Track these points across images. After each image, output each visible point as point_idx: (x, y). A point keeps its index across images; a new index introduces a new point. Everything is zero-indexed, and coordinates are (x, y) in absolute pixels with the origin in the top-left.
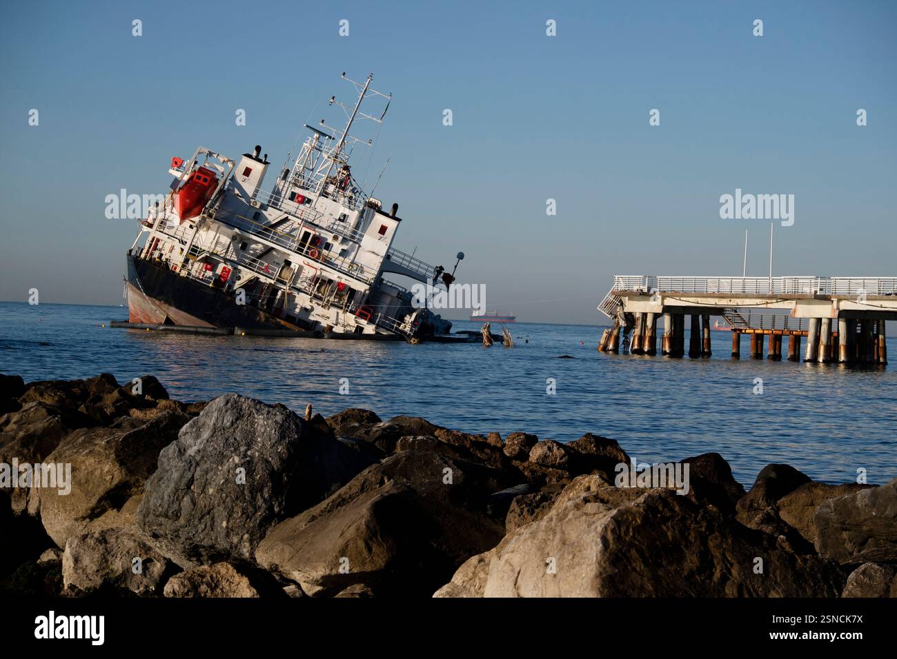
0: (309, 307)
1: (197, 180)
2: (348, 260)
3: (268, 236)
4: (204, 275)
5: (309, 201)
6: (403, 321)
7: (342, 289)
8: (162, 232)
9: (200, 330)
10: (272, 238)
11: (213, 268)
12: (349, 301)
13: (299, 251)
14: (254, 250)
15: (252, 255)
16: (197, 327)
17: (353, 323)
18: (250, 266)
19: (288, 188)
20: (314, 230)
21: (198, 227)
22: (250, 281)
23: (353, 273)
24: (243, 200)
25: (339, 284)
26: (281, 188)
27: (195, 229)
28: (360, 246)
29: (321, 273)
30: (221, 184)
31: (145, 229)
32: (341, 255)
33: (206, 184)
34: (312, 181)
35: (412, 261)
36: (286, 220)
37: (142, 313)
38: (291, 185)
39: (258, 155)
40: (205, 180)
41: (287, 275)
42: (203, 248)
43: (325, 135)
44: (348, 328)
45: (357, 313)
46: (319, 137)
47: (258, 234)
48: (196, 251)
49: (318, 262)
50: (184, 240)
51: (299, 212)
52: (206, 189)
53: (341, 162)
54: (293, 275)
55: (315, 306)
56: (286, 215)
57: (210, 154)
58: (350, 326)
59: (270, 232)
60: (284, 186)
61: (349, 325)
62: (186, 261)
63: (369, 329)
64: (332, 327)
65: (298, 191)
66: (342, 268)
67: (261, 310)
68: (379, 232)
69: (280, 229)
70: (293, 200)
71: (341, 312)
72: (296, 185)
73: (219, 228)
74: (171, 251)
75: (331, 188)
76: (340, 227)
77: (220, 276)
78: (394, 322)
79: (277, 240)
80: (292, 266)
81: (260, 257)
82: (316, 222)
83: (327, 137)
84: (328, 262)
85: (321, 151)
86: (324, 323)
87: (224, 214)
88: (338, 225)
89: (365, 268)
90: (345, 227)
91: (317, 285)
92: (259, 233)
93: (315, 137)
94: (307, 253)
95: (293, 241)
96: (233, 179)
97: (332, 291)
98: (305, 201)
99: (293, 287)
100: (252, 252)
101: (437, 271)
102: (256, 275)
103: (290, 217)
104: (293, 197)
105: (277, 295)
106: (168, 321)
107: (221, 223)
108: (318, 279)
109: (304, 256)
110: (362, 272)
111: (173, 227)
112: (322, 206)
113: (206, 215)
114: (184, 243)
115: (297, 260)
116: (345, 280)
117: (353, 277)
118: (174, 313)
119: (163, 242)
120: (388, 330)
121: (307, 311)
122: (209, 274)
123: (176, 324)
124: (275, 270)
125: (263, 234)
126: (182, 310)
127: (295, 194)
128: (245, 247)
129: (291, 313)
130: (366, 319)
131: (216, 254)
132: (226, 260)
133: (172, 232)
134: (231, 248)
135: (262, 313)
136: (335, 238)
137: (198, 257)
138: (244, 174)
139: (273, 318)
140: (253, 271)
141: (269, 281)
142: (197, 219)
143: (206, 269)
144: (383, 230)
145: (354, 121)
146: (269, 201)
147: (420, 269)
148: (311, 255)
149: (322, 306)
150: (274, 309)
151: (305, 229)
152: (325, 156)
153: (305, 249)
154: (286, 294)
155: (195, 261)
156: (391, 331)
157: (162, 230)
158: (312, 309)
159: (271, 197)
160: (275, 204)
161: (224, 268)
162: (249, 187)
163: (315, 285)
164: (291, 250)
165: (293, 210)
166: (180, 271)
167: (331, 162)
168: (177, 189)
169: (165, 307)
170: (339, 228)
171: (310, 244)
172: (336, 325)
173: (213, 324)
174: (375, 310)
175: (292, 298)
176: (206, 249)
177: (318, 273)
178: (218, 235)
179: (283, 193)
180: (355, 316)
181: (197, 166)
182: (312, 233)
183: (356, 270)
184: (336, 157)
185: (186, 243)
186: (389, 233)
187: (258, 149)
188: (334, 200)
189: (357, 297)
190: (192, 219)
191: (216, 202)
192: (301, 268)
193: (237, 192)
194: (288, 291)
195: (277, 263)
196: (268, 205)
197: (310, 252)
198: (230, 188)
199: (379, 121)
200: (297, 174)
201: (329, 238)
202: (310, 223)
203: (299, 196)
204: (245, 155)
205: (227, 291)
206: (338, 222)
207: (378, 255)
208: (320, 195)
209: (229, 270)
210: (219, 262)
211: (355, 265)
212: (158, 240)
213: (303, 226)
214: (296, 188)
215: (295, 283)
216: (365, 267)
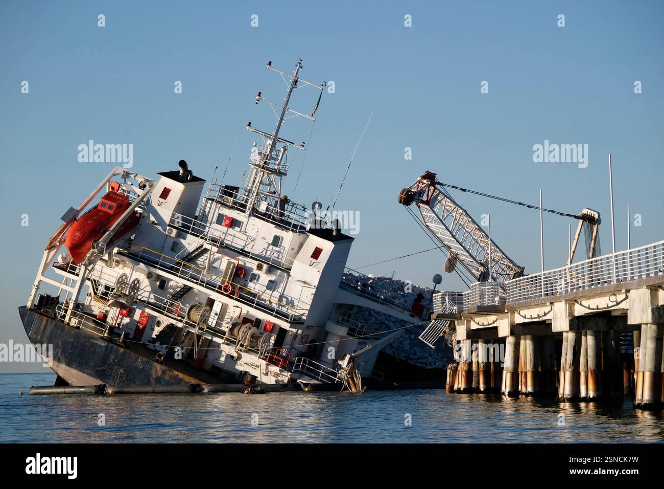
0: (235, 355)
1: (102, 209)
2: (277, 293)
4: (121, 322)
5: (239, 224)
7: (270, 330)
11: (130, 313)
14: (174, 288)
15: (171, 294)
19: (215, 210)
20: (238, 259)
22: (167, 326)
24: (159, 228)
25: (267, 324)
26: (207, 210)
28: (289, 276)
29: (248, 311)
32: (269, 287)
38: (219, 205)
48: (107, 294)
49: (232, 298)
60: (210, 208)
65: (226, 212)
68: (312, 257)
70: (220, 224)
72: (224, 205)
76: (272, 253)
77: (138, 322)
81: (181, 296)
82: (246, 249)
84: (244, 298)
88: (271, 251)
89: (296, 302)
96: (148, 203)
98: (233, 223)
100: (171, 291)
102: (172, 321)
104: (220, 219)
108: (244, 318)
112: (253, 229)
121: (233, 360)
122: (126, 320)
127: (223, 216)
128: (163, 285)
129: (216, 364)
136: (261, 266)
137: (109, 301)
138: (161, 197)
143: (123, 315)
144: (316, 253)
145: (283, 122)
158: (240, 357)
161: (143, 312)
172: (267, 375)
177: (244, 311)
179: (210, 216)
182: (236, 262)
186: (324, 256)
187: (182, 164)
188: (267, 221)
189: (288, 339)
193: (152, 218)
198: (145, 214)
201: (253, 267)
202: (238, 250)
203: (227, 218)
204: (162, 174)
206: (271, 247)
207: (310, 285)
208: (250, 215)
209: (148, 314)
211: (284, 299)
214: (224, 209)
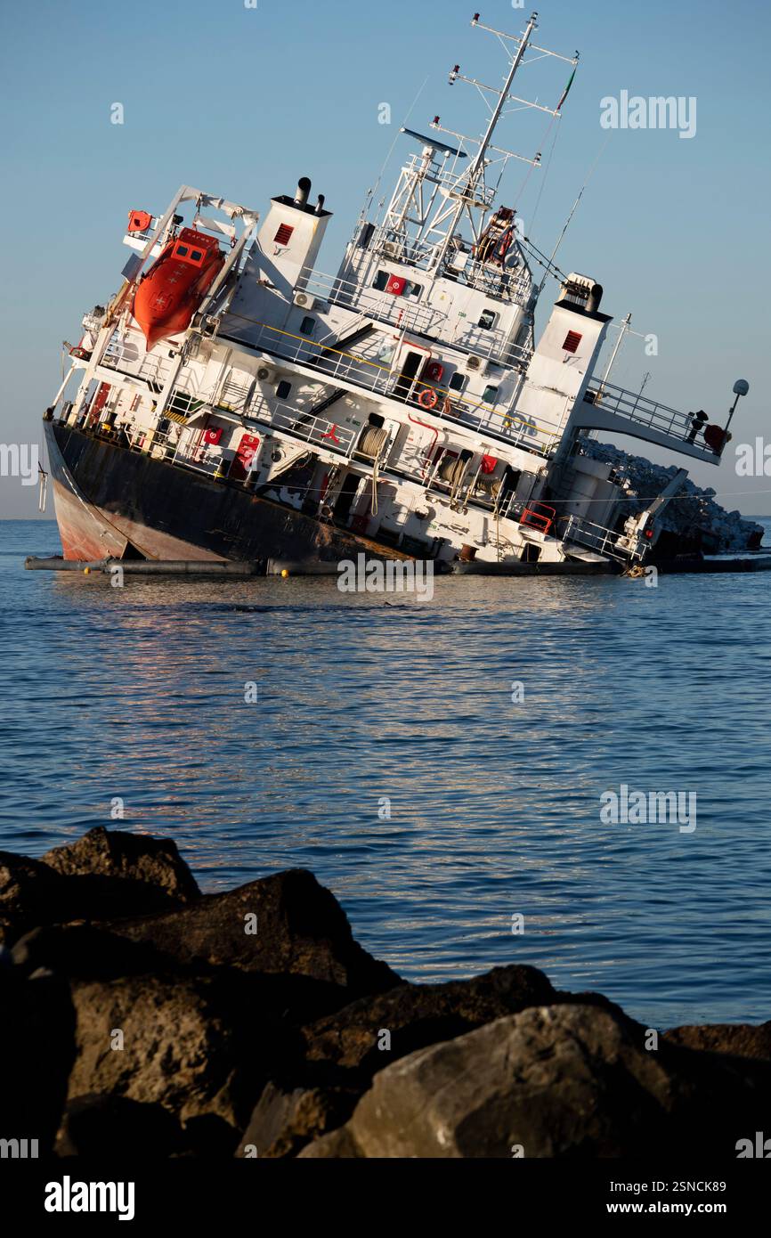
0: (425, 511)
1: (180, 257)
2: (502, 409)
3: (333, 367)
4: (204, 453)
5: (417, 290)
6: (620, 529)
7: (489, 468)
8: (113, 369)
9: (193, 567)
10: (341, 369)
11: (222, 439)
12: (506, 493)
13: (399, 394)
14: (306, 397)
15: (301, 407)
16: (187, 563)
17: (517, 539)
18: (296, 432)
19: (370, 264)
20: (428, 350)
21: (185, 355)
22: (299, 461)
23: (513, 434)
24: (278, 293)
25: (485, 459)
26: (355, 264)
27: (178, 358)
28: (525, 378)
29: (447, 438)
30: (229, 260)
31: (78, 363)
32: (487, 398)
33: (198, 264)
34: (421, 247)
35: (641, 403)
36: (368, 330)
37: (82, 538)
38: (377, 257)
39: (305, 198)
40: (196, 256)
41: (373, 444)
42: (199, 398)
43: (443, 147)
44: (508, 551)
45: (523, 519)
46: (434, 153)
47: (312, 363)
48: (184, 405)
49: (437, 415)
50: (159, 382)
51: (396, 313)
52: (198, 274)
53: (477, 204)
54: (386, 446)
55: (437, 507)
56: (368, 321)
57: (205, 200)
58: (512, 545)
59: (336, 357)
60: (361, 261)
61: (509, 544)
62: (164, 426)
63: (552, 552)
64: (475, 549)
65: (391, 268)
66: (490, 426)
67: (323, 520)
68: (564, 347)
69: (357, 350)
70: (382, 289)
71: (490, 516)
72: (387, 257)
73: (229, 354)
74: (135, 407)
75: (460, 260)
76: (482, 339)
77: (238, 454)
78: (604, 534)
79: (351, 373)
80: (386, 427)
81: (318, 410)
82: (431, 333)
83: (447, 153)
84: (460, 416)
85: (439, 182)
86: (458, 542)
87: (240, 324)
88: (479, 337)
89: (539, 424)
90: (494, 341)
91: (439, 463)
92: (314, 360)
93: (424, 153)
94: (415, 397)
95: (386, 375)
96: (255, 249)
97: (472, 475)
98: (403, 288)
99: (387, 470)
100: (300, 401)
101: (694, 422)
102: (311, 448)
103: (376, 325)
104: (381, 281)
105: (356, 488)
106: (132, 554)
107: (233, 344)
108: (440, 450)
109: (408, 403)
110: (533, 432)
111: (135, 357)
112: (442, 298)
113: (198, 330)
114: (156, 388)
115: (395, 413)
116: (498, 450)
117: (512, 444)
118: (141, 535)
119: (118, 390)
120: (591, 550)
121: (422, 519)
122: (215, 450)
123: (148, 557)
124: (348, 437)
125: (321, 362)
126: (157, 529)
127: (387, 275)
128: (285, 391)
129: (387, 525)
130: (542, 530)
131: (227, 410)
132: (247, 421)
133: (133, 368)
134: (255, 395)
135: (324, 528)
136: (473, 363)
137: (188, 416)
138: (277, 239)
139: (349, 537)
140: (305, 440)
141: (339, 460)
142: (181, 338)
143: (208, 440)
144: (572, 342)
145: (501, 117)
146: (333, 294)
147: (656, 420)
148: (424, 401)
149: (452, 508)
150: (351, 519)
151: (407, 349)
152: (445, 193)
153: (411, 391)
154: (374, 486)
155: (184, 426)
156: (598, 552)
157: (112, 364)
158: (432, 514)
159: (337, 284)
160: (344, 299)
161: (246, 437)
162: (289, 265)
163: (434, 464)
164: (381, 394)
165: (383, 310)
166: (151, 448)
167: (458, 203)
168: (139, 278)
169: (123, 523)
170: (482, 342)
171: (421, 379)
172: (484, 544)
173: (224, 556)
174: (563, 510)
175: (386, 492)
176: (207, 400)
177: (441, 438)
178: (229, 368)
179: (361, 274)
180: (517, 525)
181: (181, 227)
182: (425, 354)
183: (519, 429)
184: (467, 193)
185: (162, 388)
186: (586, 348)
187: (305, 184)
188: (469, 285)
189: (525, 484)
190: (174, 338)
191: (219, 300)
192: (403, 430)
193: (264, 277)
194: (378, 479)
195: (355, 422)
196: (330, 302)
197: (420, 395)
198: (251, 269)
199: (555, 113)
200: (389, 234)
201: (460, 363)
202: (420, 335)
203: (395, 279)
204: (278, 199)
205: (252, 486)
206: (478, 331)
207: (563, 394)
208: (438, 275)
209: (256, 440)
210: (232, 427)
211: (517, 419)
212: (105, 387)
213: (404, 342)
214: (388, 263)
215: (392, 461)
216: (537, 422)
